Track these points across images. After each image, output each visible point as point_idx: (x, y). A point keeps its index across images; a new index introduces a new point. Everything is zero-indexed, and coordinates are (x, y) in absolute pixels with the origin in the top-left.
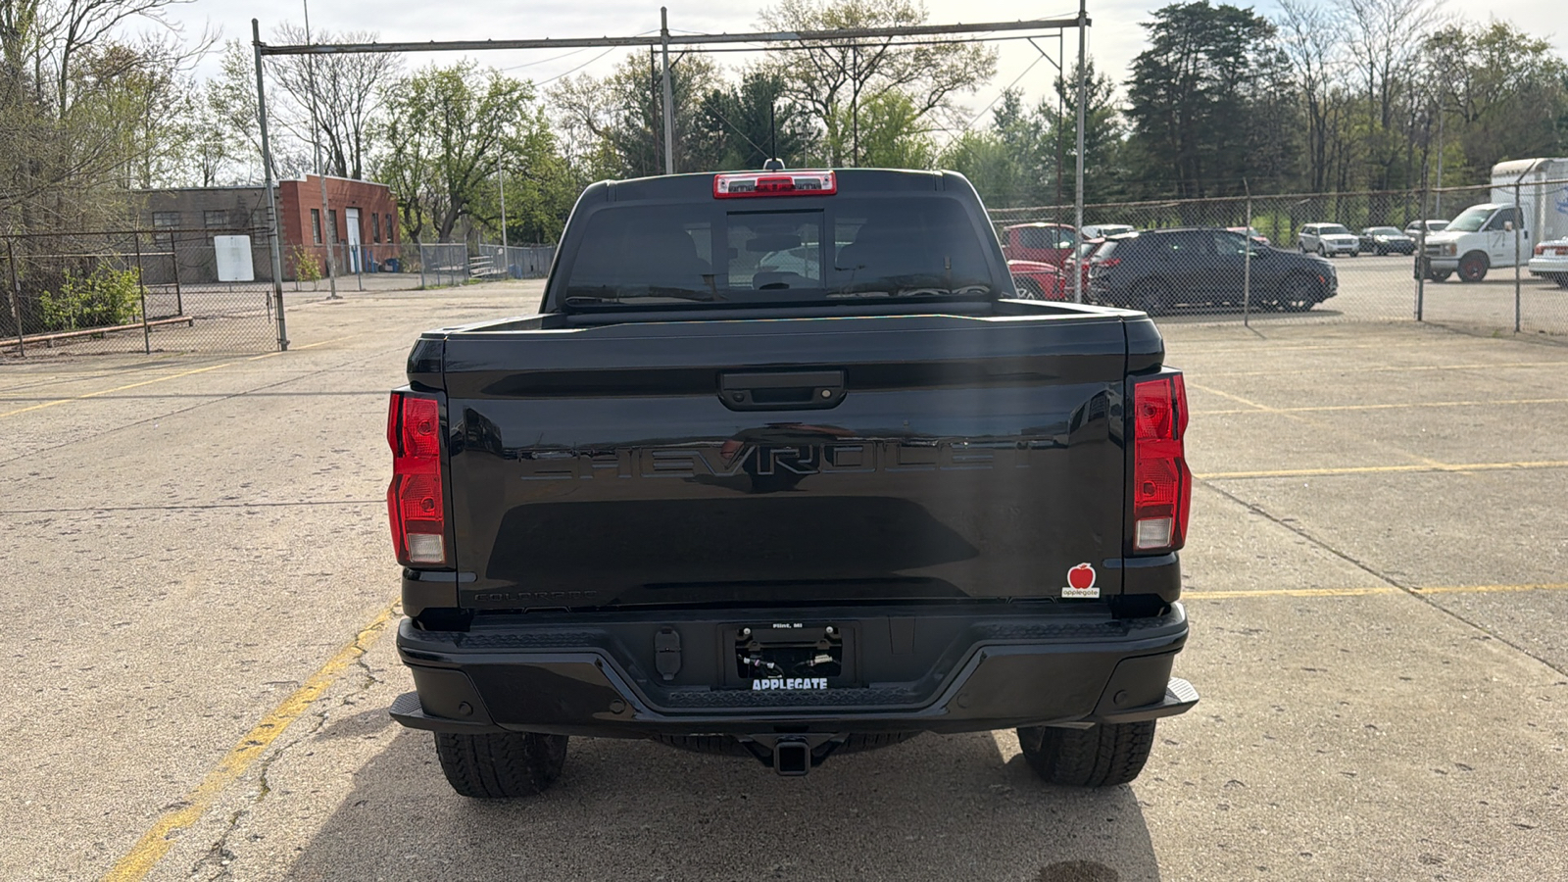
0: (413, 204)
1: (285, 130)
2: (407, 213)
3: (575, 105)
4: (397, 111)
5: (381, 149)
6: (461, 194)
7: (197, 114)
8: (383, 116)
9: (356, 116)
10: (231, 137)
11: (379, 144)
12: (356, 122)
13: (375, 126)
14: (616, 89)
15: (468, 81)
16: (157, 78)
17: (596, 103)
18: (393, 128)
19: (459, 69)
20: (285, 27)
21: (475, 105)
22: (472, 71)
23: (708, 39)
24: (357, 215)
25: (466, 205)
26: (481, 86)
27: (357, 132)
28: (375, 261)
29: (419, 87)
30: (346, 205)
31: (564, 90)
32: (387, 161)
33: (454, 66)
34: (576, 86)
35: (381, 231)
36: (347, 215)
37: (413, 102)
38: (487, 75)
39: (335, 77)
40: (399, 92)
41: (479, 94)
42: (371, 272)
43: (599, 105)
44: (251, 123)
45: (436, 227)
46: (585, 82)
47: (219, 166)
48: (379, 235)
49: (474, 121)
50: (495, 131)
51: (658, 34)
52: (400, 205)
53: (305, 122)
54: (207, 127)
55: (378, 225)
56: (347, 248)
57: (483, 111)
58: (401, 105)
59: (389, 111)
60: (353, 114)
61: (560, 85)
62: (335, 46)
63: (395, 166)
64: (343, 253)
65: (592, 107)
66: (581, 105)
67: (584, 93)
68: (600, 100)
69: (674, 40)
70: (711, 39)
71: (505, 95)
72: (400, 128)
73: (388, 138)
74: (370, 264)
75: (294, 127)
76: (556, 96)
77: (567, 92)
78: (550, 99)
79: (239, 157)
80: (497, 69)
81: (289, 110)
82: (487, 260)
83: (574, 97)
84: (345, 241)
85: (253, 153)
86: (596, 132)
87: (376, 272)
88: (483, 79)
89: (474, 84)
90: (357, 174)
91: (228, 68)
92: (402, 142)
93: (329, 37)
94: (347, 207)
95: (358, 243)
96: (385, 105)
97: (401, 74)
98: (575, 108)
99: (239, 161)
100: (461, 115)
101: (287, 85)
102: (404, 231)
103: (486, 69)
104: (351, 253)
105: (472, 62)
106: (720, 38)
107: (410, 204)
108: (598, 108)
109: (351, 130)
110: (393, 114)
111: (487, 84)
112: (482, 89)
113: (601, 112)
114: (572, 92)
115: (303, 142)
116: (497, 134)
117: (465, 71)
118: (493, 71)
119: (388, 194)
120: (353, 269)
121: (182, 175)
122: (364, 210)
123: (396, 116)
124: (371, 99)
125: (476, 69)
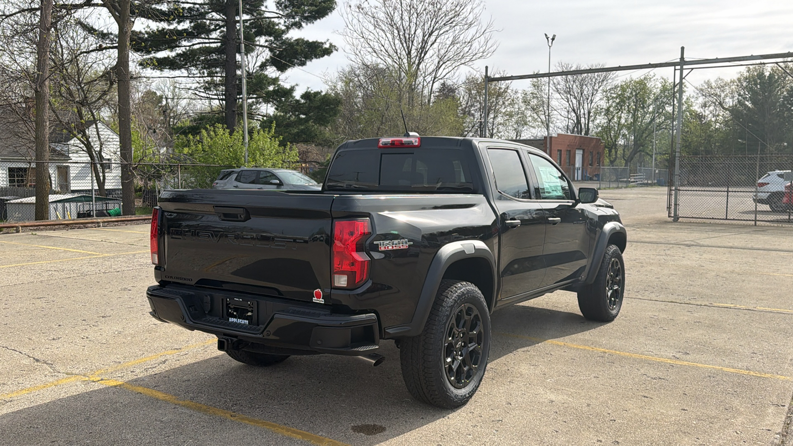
0: (614, 147)
1: (555, 112)
2: (610, 151)
3: (713, 94)
4: (611, 101)
5: (601, 120)
6: (638, 142)
7: (516, 106)
8: (604, 104)
9: (589, 105)
10: (531, 116)
11: (600, 118)
12: (589, 107)
13: (599, 109)
14: (738, 85)
15: (650, 85)
16: (502, 90)
17: (725, 93)
18: (608, 110)
19: (645, 79)
20: (560, 64)
21: (652, 97)
22: (652, 79)
23: (707, 61)
24: (582, 153)
25: (642, 148)
26: (656, 86)
27: (589, 113)
28: (588, 175)
29: (623, 89)
30: (576, 148)
31: (706, 87)
32: (603, 126)
33: (642, 78)
34: (714, 84)
35: (594, 160)
36: (576, 152)
37: (619, 96)
38: (660, 81)
39: (582, 86)
40: (613, 92)
41: (655, 91)
42: (585, 180)
43: (727, 94)
44: (540, 109)
45: (624, 159)
46: (720, 82)
47: (524, 129)
48: (592, 163)
49: (651, 105)
50: (661, 110)
51: (678, 60)
52: (607, 147)
53: (565, 108)
54: (520, 111)
55: (592, 158)
56: (574, 169)
57: (656, 99)
58: (613, 98)
59: (607, 101)
60: (588, 104)
61: (704, 84)
62: (584, 70)
63: (607, 129)
64: (572, 171)
65: (723, 95)
66: (717, 94)
67: (719, 88)
68: (728, 91)
69: (687, 63)
70: (709, 61)
71: (669, 91)
72: (611, 109)
73: (605, 115)
74: (585, 176)
75: (559, 111)
76: (702, 90)
77: (709, 88)
78: (698, 92)
79: (533, 125)
80: (665, 78)
81: (558, 102)
82: (641, 176)
83: (713, 90)
84: (574, 165)
85: (539, 123)
86: (724, 108)
87: (588, 180)
88: (658, 83)
89: (653, 86)
90: (587, 133)
91: (533, 84)
92: (611, 117)
93: (581, 67)
94: (577, 149)
95: (581, 166)
96: (605, 98)
97: (615, 82)
98: (712, 96)
99: (533, 127)
100: (644, 102)
101: (558, 91)
102: (608, 160)
103: (659, 78)
104: (576, 171)
105: (652, 75)
106: (714, 61)
107: (612, 147)
108: (726, 96)
109: (586, 112)
110: (609, 103)
111: (660, 85)
112: (657, 88)
113: (728, 98)
114: (712, 87)
115: (563, 118)
116: (662, 111)
117: (648, 80)
118: (663, 79)
119: (600, 142)
120: (576, 179)
121: (507, 134)
122: (586, 150)
123: (610, 104)
124: (599, 96)
125: (654, 78)
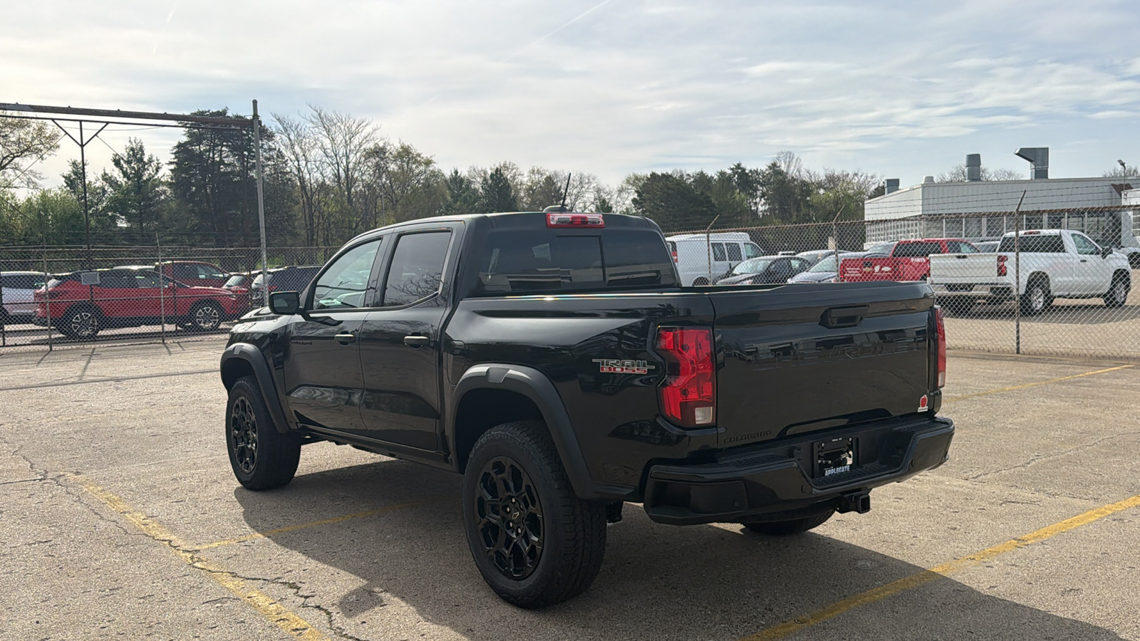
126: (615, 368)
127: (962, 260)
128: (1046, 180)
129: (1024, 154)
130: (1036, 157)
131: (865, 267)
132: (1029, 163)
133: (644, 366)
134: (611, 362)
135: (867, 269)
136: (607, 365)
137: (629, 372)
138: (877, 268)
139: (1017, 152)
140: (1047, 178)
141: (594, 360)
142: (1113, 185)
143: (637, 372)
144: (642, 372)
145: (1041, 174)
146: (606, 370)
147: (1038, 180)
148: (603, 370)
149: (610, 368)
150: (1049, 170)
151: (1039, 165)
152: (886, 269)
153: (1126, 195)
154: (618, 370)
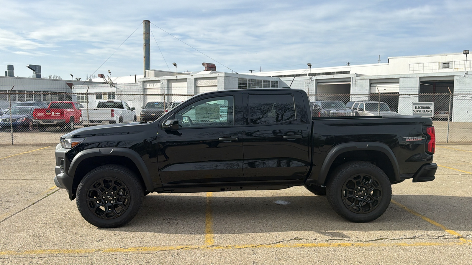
126: (411, 140)
127: (96, 111)
128: (40, 79)
129: (31, 67)
130: (35, 68)
131: (47, 112)
132: (33, 71)
133: (421, 138)
134: (410, 138)
135: (48, 114)
136: (409, 139)
137: (416, 140)
138: (53, 113)
139: (28, 66)
140: (41, 78)
141: (404, 138)
142: (67, 83)
143: (418, 140)
144: (421, 140)
145: (38, 76)
146: (408, 140)
147: (37, 79)
148: (407, 140)
149: (410, 140)
150: (41, 75)
151: (37, 72)
152: (58, 113)
153: (74, 87)
154: (412, 140)
